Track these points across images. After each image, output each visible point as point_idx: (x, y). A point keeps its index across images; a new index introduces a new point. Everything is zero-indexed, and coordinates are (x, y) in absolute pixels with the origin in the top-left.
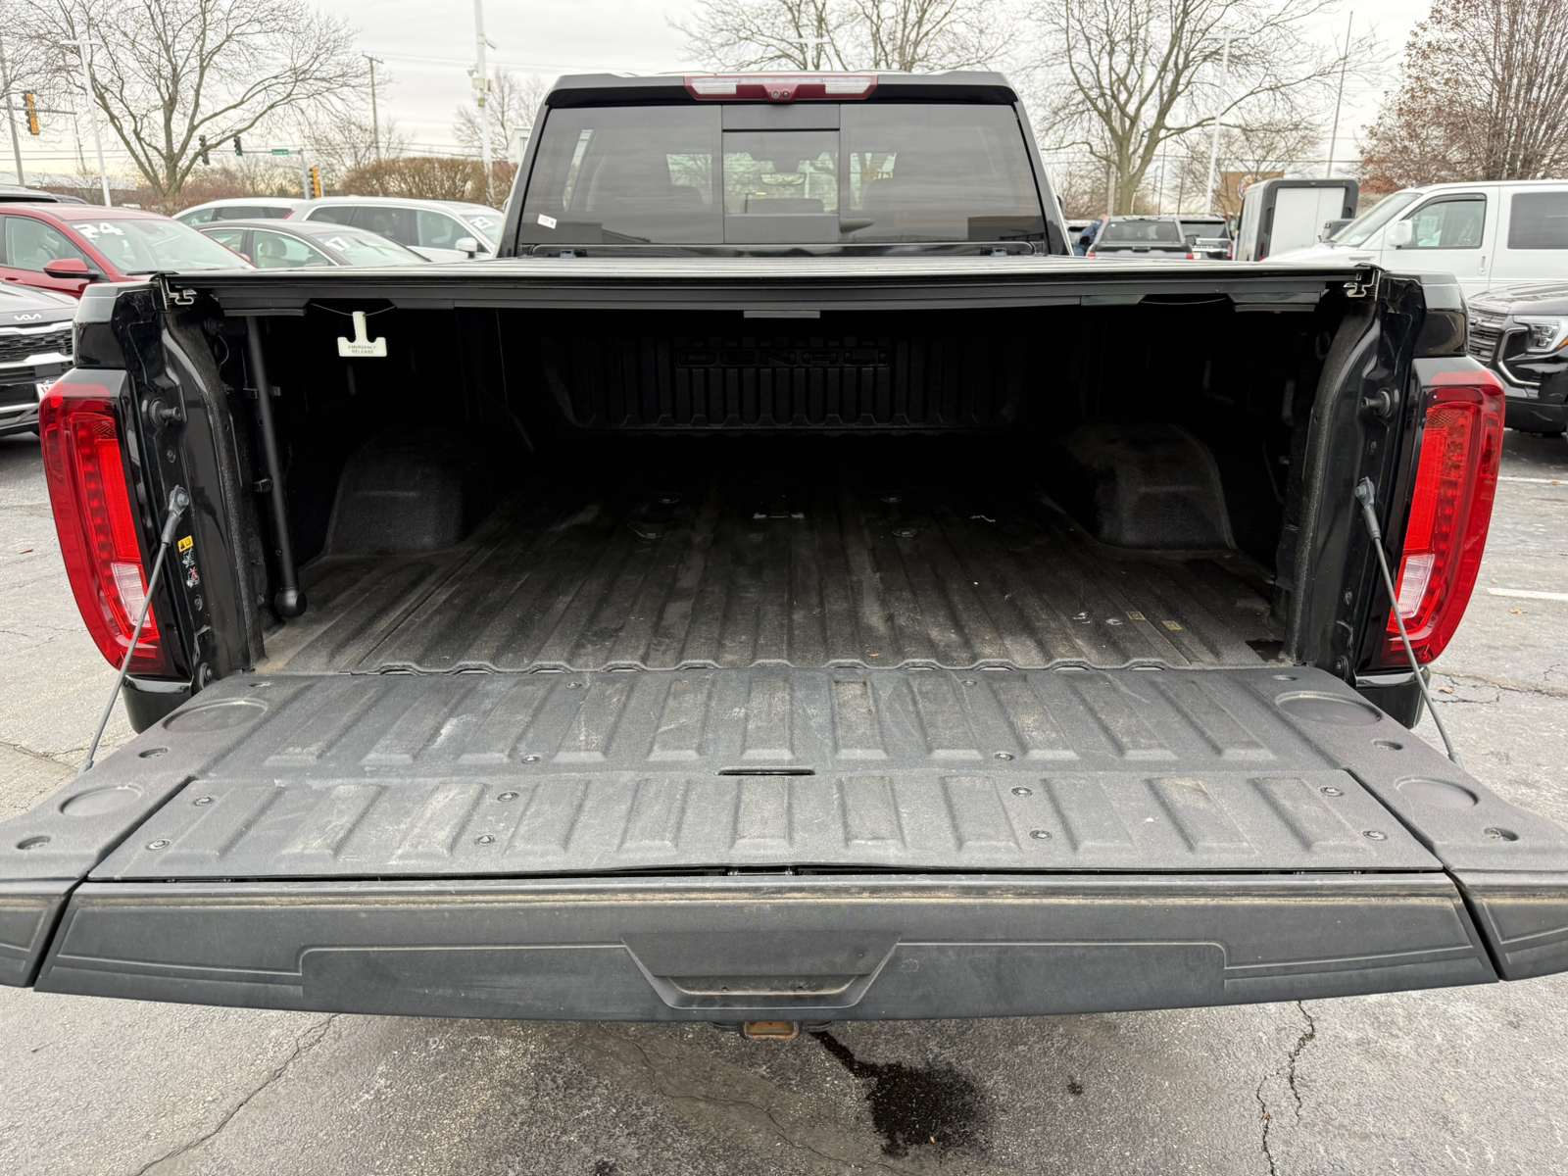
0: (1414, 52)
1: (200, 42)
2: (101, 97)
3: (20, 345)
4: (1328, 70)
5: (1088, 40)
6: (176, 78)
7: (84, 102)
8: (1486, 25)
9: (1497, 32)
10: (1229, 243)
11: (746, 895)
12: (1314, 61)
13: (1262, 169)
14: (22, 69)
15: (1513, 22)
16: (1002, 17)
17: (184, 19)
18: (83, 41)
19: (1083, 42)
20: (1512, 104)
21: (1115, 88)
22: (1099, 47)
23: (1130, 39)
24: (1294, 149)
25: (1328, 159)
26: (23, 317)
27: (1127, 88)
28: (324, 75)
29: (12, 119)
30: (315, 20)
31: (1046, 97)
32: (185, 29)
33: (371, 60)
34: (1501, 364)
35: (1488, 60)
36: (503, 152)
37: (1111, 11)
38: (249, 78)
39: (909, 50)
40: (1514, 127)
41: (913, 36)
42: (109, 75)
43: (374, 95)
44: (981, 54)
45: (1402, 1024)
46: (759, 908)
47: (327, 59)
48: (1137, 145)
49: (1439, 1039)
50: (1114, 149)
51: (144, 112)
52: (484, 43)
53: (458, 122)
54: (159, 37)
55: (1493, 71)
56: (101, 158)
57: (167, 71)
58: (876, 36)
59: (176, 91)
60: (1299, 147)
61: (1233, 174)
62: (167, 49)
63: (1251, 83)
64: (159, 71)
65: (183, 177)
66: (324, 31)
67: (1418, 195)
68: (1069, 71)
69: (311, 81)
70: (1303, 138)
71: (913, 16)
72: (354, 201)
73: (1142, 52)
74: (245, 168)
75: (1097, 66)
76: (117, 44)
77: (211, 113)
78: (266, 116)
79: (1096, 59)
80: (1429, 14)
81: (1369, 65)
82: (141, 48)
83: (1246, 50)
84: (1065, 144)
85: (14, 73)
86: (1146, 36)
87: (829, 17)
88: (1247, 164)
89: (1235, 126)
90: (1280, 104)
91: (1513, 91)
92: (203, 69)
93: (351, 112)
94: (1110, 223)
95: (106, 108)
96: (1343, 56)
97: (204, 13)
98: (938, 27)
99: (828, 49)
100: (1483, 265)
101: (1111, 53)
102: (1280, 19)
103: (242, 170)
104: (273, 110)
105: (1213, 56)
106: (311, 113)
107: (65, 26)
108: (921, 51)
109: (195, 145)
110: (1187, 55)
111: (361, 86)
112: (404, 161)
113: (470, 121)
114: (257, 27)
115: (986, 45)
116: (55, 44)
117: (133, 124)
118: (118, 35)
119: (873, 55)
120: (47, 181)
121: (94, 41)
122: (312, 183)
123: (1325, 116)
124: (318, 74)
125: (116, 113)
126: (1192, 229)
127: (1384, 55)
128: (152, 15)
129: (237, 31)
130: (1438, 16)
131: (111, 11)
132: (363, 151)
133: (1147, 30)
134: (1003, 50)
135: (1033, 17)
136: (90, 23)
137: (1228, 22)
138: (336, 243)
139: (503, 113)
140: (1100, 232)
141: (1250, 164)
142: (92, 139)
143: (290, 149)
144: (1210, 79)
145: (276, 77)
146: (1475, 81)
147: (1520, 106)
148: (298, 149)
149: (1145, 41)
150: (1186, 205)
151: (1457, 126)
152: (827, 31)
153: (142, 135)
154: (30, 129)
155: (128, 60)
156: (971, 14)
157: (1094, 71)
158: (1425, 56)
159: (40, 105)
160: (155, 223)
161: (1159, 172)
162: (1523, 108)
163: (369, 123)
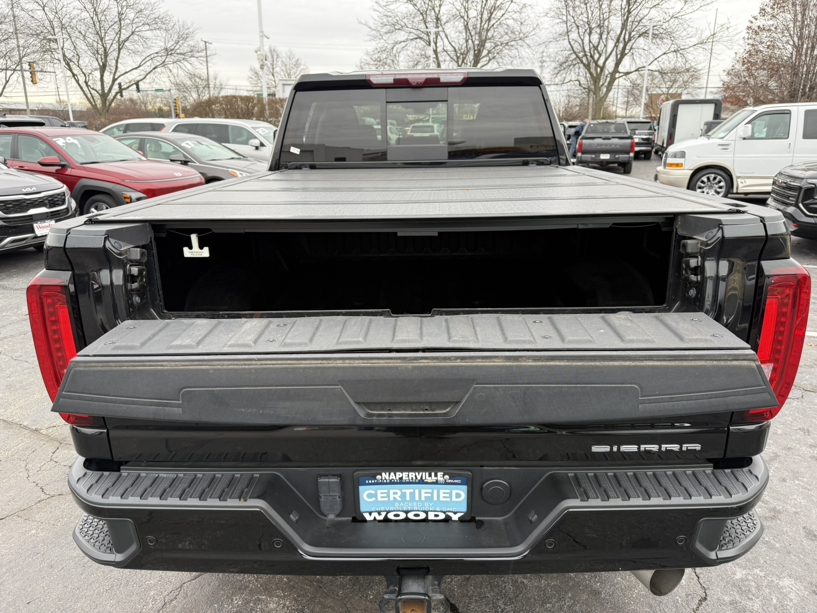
0: (751, 31)
1: (118, 36)
2: (68, 64)
3: (25, 204)
4: (705, 41)
5: (578, 27)
6: (106, 54)
7: (59, 67)
8: (789, 17)
9: (795, 21)
10: (653, 133)
11: (399, 361)
12: (697, 37)
13: (670, 92)
14: (28, 51)
15: (803, 15)
16: (532, 15)
17: (110, 24)
18: (59, 36)
19: (575, 28)
20: (803, 58)
21: (592, 52)
22: (584, 30)
23: (600, 26)
24: (687, 82)
25: (705, 86)
26: (27, 190)
27: (598, 52)
28: (182, 51)
29: (23, 76)
30: (177, 23)
31: (556, 57)
32: (110, 29)
33: (206, 42)
34: (801, 205)
35: (790, 35)
36: (274, 89)
37: (590, 12)
38: (143, 54)
39: (484, 33)
40: (805, 70)
41: (486, 26)
42: (72, 54)
43: (207, 61)
44: (522, 35)
45: (754, 592)
46: (406, 368)
47: (183, 44)
48: (604, 81)
49: (775, 601)
50: (592, 83)
51: (90, 72)
52: (263, 36)
53: (250, 74)
54: (97, 34)
55: (793, 41)
56: (68, 95)
57: (101, 51)
58: (466, 27)
59: (106, 60)
60: (690, 81)
61: (655, 94)
62: (102, 39)
63: (664, 49)
64: (97, 51)
65: (110, 105)
66: (182, 29)
67: (754, 111)
68: (568, 43)
69: (175, 55)
70: (692, 76)
71: (485, 16)
72: (196, 120)
73: (606, 33)
74: (141, 98)
75: (582, 40)
76: (76, 37)
77: (124, 72)
78: (152, 73)
79: (582, 37)
80: (759, 11)
81: (727, 38)
82: (88, 39)
83: (661, 31)
84: (566, 81)
85: (24, 53)
86: (608, 25)
87: (442, 18)
88: (662, 89)
89: (656, 71)
90: (680, 59)
91: (804, 51)
92: (119, 50)
93: (196, 70)
94: (590, 124)
95: (71, 70)
96: (712, 33)
97: (120, 20)
98: (499, 22)
99: (442, 34)
100: (789, 148)
101: (590, 34)
102: (679, 14)
103: (140, 99)
104: (156, 70)
105: (644, 34)
106: (175, 71)
107: (50, 28)
108: (490, 34)
109: (116, 88)
110: (630, 34)
111: (201, 57)
112: (222, 97)
113: (256, 73)
114: (147, 27)
115: (524, 30)
116: (45, 38)
117: (84, 78)
118: (77, 33)
119: (465, 36)
120: (41, 107)
121: (65, 36)
122: (176, 106)
123: (703, 65)
124: (178, 51)
125: (75, 72)
126: (633, 126)
127: (735, 33)
128: (94, 23)
129: (137, 30)
130: (763, 12)
131: (74, 21)
132: (202, 89)
133: (609, 22)
134: (533, 33)
135: (549, 15)
136: (63, 27)
137: (652, 16)
138: (187, 144)
139: (273, 69)
140: (585, 129)
141: (664, 90)
142: (64, 86)
143: (164, 89)
144: (642, 46)
145: (157, 53)
146: (783, 46)
147: (808, 59)
148: (168, 89)
149: (608, 27)
150: (630, 112)
151: (774, 69)
152: (441, 25)
153: (89, 84)
154: (32, 81)
155: (82, 45)
156: (516, 15)
157: (581, 43)
158: (756, 33)
159: (37, 69)
160: (95, 137)
161: (616, 95)
162: (809, 60)
163: (205, 76)
